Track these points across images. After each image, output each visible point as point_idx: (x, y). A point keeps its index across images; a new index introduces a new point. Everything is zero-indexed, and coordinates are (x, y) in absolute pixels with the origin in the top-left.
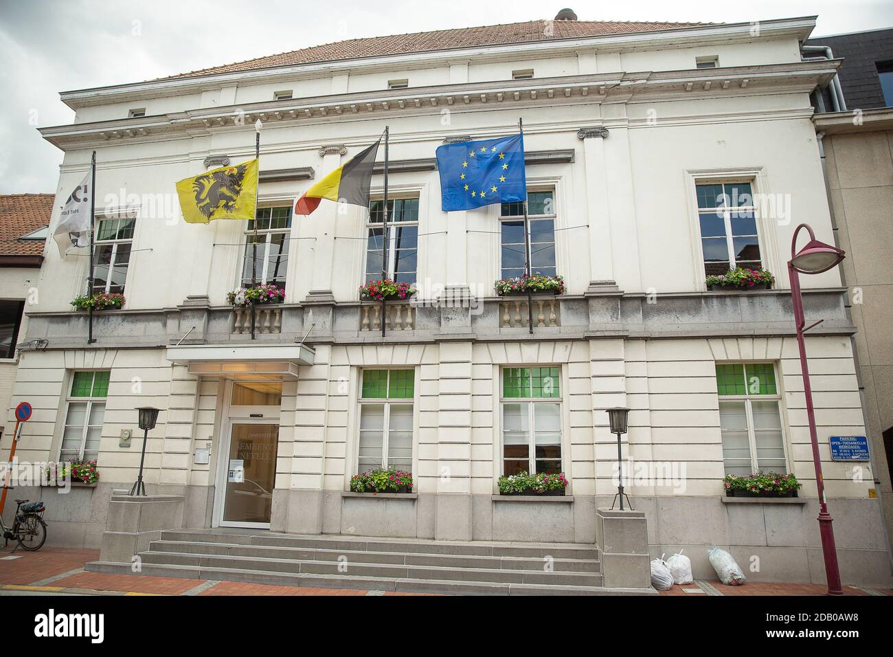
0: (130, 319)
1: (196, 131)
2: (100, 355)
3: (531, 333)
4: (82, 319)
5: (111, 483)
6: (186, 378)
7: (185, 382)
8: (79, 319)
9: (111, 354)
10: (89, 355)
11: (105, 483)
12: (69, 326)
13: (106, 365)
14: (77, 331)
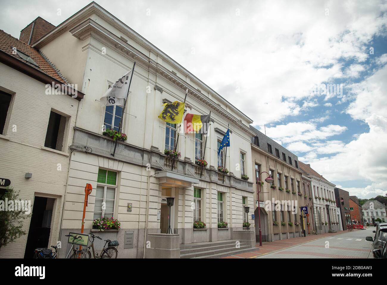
0: (128, 148)
1: (152, 70)
2: (116, 163)
3: (223, 183)
4: (106, 141)
5: (125, 229)
6: (155, 183)
7: (155, 184)
8: (104, 140)
9: (121, 164)
10: (111, 162)
11: (123, 229)
12: (99, 143)
13: (119, 169)
14: (104, 147)
